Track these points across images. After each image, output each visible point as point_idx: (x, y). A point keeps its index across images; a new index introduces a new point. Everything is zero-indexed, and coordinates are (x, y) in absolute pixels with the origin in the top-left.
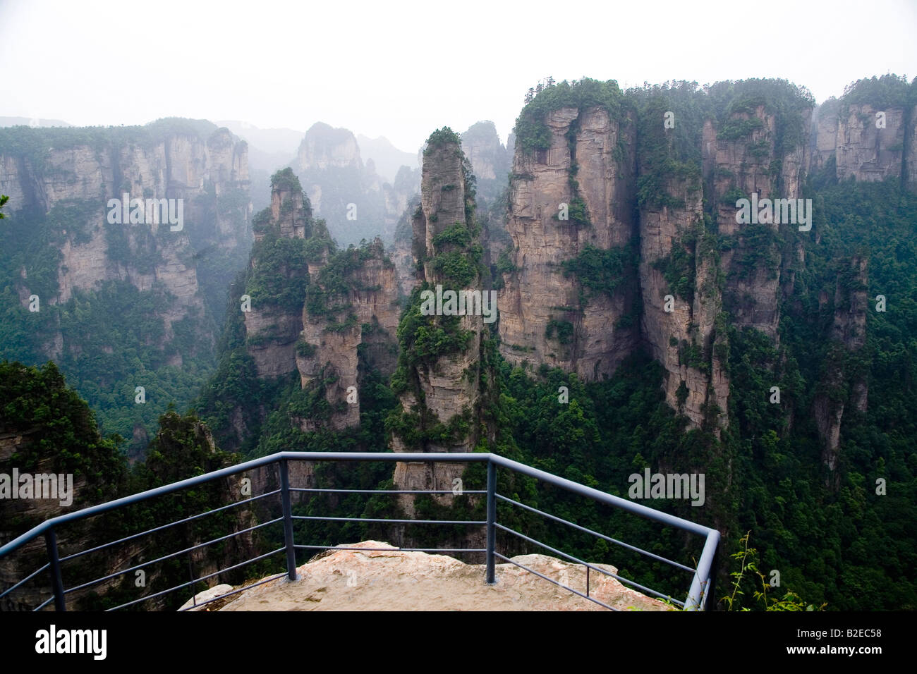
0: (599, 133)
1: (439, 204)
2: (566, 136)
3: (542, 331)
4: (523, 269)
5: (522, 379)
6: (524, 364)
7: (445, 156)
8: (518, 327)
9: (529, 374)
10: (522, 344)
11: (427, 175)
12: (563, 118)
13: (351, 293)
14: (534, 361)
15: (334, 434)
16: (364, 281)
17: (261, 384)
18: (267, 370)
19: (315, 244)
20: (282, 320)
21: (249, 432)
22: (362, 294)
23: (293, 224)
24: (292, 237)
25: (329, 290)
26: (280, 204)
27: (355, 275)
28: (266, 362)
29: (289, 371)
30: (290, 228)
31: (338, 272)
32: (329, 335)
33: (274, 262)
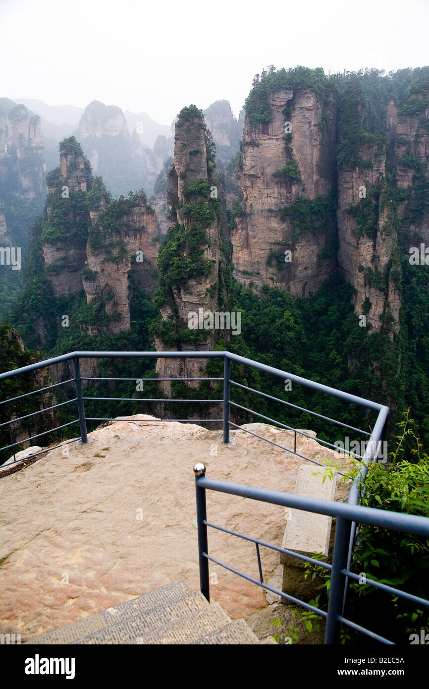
0: (309, 110)
1: (187, 165)
2: (283, 112)
3: (264, 261)
4: (251, 214)
5: (249, 296)
6: (251, 285)
7: (192, 127)
8: (247, 257)
9: (255, 292)
10: (249, 270)
11: (178, 142)
12: (281, 99)
13: (123, 233)
14: (258, 283)
15: (111, 336)
16: (132, 223)
17: (57, 300)
18: (61, 290)
19: (95, 195)
20: (71, 253)
21: (49, 336)
22: (131, 233)
23: (77, 180)
24: (77, 190)
25: (106, 230)
26: (67, 164)
27: (125, 219)
28: (60, 284)
29: (78, 291)
30: (75, 183)
31: (112, 217)
32: (107, 264)
33: (64, 209)
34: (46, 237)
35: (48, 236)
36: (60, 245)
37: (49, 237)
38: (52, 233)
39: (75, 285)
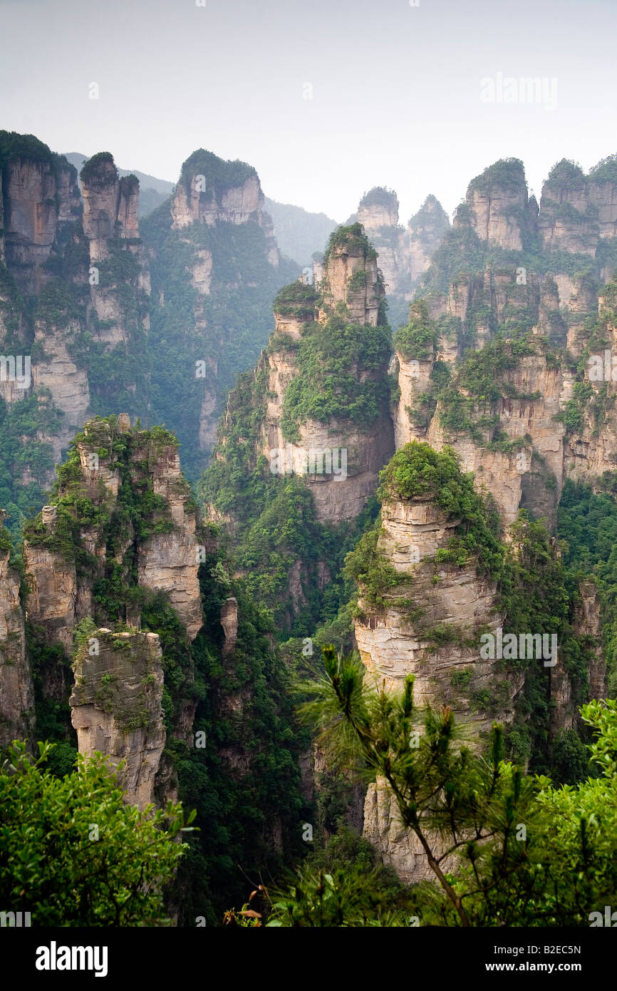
13: (501, 402)
16: (516, 386)
17: (324, 531)
18: (328, 513)
19: (420, 333)
20: (352, 442)
21: (304, 601)
22: (515, 403)
23: (366, 305)
24: (362, 323)
25: (476, 397)
26: (346, 275)
27: (506, 377)
28: (328, 501)
29: (353, 516)
30: (361, 310)
31: (486, 372)
32: (490, 457)
33: (344, 358)
34: (314, 409)
35: (318, 408)
36: (334, 425)
37: (320, 408)
38: (323, 403)
39: (350, 504)
